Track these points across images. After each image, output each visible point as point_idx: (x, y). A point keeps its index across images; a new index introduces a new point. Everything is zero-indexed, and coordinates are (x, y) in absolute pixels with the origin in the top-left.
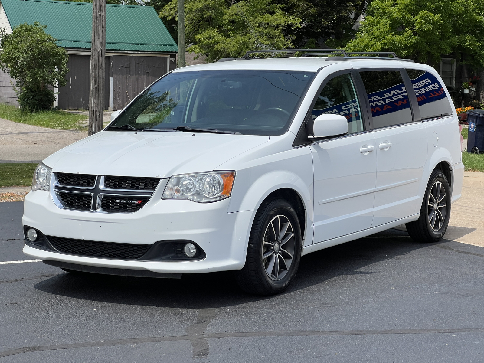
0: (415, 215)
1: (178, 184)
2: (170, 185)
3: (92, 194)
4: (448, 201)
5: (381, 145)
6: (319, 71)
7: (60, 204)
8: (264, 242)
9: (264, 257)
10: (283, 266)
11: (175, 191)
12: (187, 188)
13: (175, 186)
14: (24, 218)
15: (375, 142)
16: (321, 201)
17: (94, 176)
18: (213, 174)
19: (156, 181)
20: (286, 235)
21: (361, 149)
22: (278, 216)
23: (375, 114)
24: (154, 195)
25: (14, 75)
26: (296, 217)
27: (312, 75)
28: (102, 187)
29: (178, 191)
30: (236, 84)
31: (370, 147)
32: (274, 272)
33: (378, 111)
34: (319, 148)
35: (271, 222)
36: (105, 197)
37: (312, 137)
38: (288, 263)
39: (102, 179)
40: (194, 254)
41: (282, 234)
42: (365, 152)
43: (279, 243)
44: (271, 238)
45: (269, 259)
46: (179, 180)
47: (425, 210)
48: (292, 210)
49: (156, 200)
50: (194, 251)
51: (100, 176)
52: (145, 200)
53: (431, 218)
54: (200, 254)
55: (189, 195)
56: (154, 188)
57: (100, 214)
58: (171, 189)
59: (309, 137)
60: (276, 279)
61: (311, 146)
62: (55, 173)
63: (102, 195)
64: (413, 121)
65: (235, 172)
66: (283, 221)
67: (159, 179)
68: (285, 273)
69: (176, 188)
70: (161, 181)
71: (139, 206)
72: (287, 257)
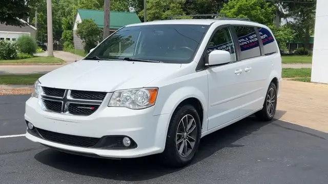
0: (260, 107)
1: (119, 96)
2: (114, 97)
3: (62, 102)
4: (275, 99)
5: (246, 69)
6: (211, 24)
7: (44, 107)
8: (177, 134)
9: (177, 143)
10: (189, 146)
11: (117, 101)
12: (126, 99)
13: (117, 97)
14: (25, 115)
15: (243, 67)
16: (212, 104)
17: (64, 90)
18: (143, 90)
19: (104, 94)
20: (192, 127)
21: (236, 72)
22: (186, 116)
23: (242, 50)
24: (102, 104)
25: (82, 38)
26: (198, 114)
27: (207, 27)
28: (69, 97)
29: (119, 101)
30: (161, 32)
31: (241, 70)
32: (184, 151)
33: (244, 48)
34: (211, 71)
35: (182, 119)
36: (71, 104)
37: (207, 64)
38: (193, 144)
39: (69, 92)
40: (129, 144)
41: (189, 127)
42: (238, 73)
43: (187, 133)
44: (182, 130)
45: (180, 144)
46: (120, 93)
47: (265, 104)
48: (195, 111)
49: (104, 107)
50: (129, 142)
51: (68, 90)
52: (96, 108)
53: (268, 108)
54: (133, 145)
55: (127, 104)
56: (103, 99)
57: (67, 116)
58: (115, 99)
59: (206, 64)
60: (185, 156)
61: (207, 70)
62: (42, 87)
63: (69, 103)
64: (261, 55)
65: (158, 88)
66: (190, 118)
67: (106, 93)
68: (190, 151)
69: (118, 99)
70: (108, 94)
71: (93, 111)
72: (191, 140)
